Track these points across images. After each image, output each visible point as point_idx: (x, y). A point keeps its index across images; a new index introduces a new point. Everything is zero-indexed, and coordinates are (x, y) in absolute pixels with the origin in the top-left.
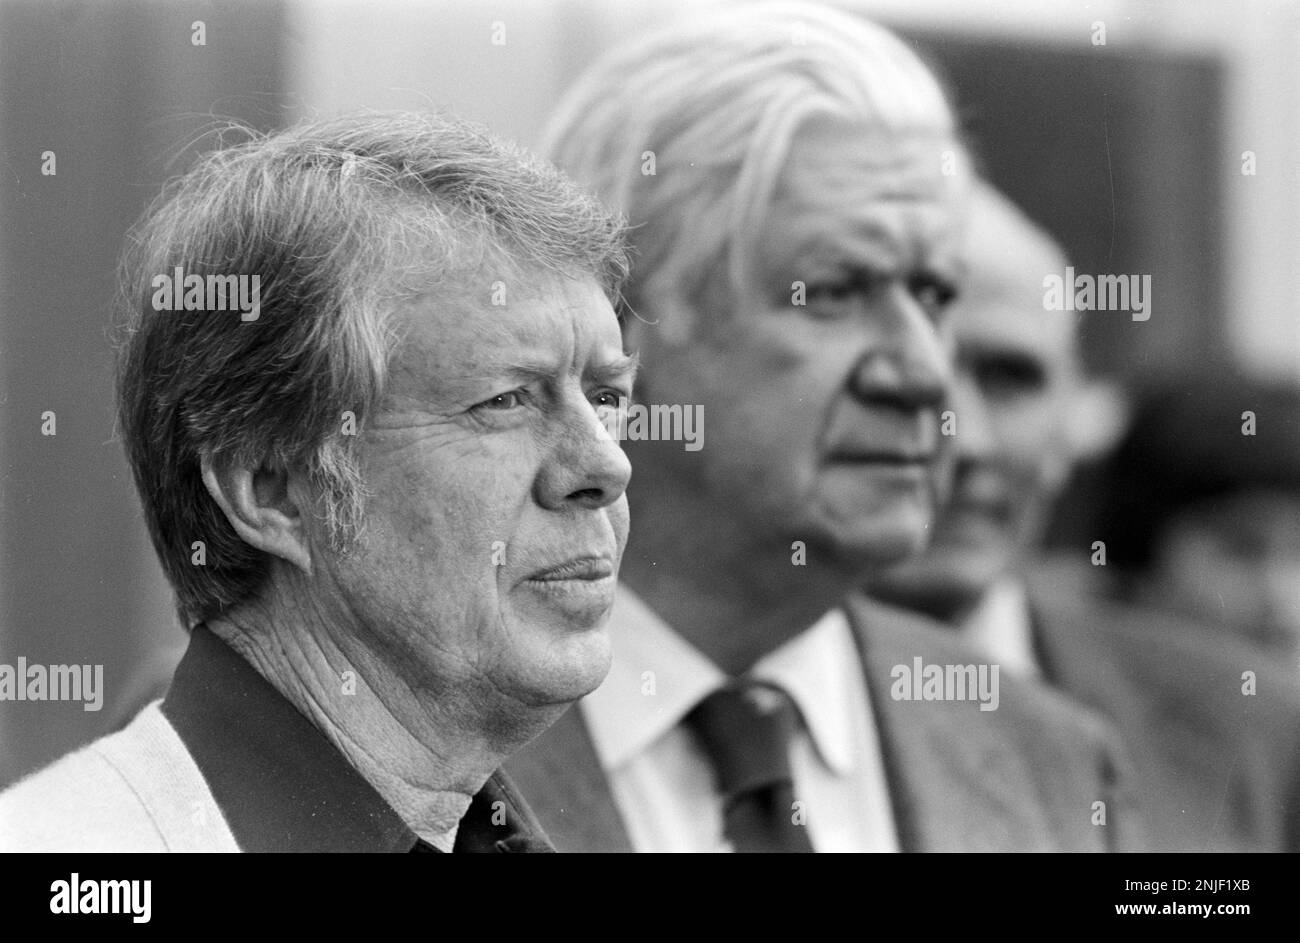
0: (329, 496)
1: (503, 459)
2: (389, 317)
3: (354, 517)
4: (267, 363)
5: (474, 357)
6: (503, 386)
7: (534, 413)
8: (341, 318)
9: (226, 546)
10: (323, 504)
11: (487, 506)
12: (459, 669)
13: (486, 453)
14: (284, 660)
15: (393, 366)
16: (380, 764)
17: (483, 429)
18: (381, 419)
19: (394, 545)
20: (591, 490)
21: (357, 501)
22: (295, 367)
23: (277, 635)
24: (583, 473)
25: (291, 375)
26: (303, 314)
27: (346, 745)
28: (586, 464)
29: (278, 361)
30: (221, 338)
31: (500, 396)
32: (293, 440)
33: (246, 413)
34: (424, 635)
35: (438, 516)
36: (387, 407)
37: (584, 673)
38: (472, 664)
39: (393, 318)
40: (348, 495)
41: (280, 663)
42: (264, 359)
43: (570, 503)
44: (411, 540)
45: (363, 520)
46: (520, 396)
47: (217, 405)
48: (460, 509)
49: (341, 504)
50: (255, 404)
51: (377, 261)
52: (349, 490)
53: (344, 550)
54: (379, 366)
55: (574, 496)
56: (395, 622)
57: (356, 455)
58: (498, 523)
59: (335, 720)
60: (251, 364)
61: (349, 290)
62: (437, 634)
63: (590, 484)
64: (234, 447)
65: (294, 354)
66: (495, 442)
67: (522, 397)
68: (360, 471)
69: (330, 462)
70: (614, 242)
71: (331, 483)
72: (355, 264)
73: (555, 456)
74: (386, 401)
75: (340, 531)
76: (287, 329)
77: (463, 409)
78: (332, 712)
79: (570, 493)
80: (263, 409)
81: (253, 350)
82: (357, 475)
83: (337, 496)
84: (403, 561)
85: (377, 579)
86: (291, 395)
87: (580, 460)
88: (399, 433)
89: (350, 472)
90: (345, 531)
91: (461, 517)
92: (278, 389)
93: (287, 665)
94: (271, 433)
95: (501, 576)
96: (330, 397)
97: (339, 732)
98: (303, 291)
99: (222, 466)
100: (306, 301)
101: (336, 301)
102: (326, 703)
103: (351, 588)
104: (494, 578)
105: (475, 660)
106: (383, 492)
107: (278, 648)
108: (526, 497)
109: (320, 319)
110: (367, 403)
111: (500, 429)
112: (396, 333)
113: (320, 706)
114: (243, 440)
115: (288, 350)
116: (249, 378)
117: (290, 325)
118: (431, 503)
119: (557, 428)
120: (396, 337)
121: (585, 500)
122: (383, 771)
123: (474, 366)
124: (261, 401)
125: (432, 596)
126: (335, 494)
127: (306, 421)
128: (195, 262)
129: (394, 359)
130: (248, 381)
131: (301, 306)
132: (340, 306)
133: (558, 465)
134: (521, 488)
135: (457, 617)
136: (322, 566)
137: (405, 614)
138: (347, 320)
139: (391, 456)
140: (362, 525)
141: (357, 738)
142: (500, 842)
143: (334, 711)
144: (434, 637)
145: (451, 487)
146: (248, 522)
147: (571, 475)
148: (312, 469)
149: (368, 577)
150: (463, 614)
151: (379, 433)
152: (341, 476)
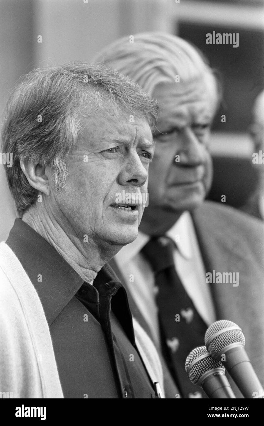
0: (56, 174)
1: (109, 168)
2: (79, 122)
3: (63, 181)
4: (42, 132)
5: (104, 136)
6: (112, 146)
7: (120, 155)
8: (65, 120)
9: (26, 187)
10: (55, 176)
11: (102, 181)
12: (89, 231)
13: (104, 166)
14: (41, 223)
15: (79, 136)
16: (69, 256)
17: (104, 158)
18: (74, 152)
19: (74, 190)
20: (135, 180)
21: (64, 176)
22: (50, 134)
23: (39, 216)
24: (132, 174)
25: (48, 136)
26: (54, 118)
27: (59, 249)
28: (134, 171)
29: (45, 131)
30: (29, 123)
31: (111, 149)
32: (47, 156)
33: (34, 146)
34: (79, 219)
35: (87, 183)
36: (76, 148)
37: (127, 237)
38: (93, 230)
39: (81, 122)
40: (62, 174)
41: (40, 224)
42: (41, 131)
43: (128, 183)
44: (79, 190)
45: (65, 182)
46: (117, 149)
47: (26, 143)
48: (94, 181)
49: (60, 176)
50: (37, 144)
51: (78, 104)
52: (62, 172)
53: (59, 191)
54: (75, 136)
55: (130, 181)
56: (72, 214)
57: (65, 162)
58: (105, 187)
59: (55, 242)
60: (37, 132)
61: (68, 112)
62: (83, 219)
63: (134, 178)
64: (30, 156)
65: (50, 130)
66: (107, 162)
67: (117, 150)
68: (66, 168)
69: (57, 163)
70: (153, 108)
71: (58, 170)
72: (71, 104)
73: (125, 169)
74: (76, 147)
75: (58, 185)
76: (48, 122)
77: (99, 152)
78: (54, 239)
79: (128, 180)
80: (39, 146)
81: (38, 127)
82: (65, 168)
83: (59, 174)
84: (76, 196)
85: (68, 200)
86: (48, 142)
87: (132, 171)
88: (79, 157)
89: (63, 167)
90: (60, 185)
91: (94, 184)
92: (44, 140)
93: (42, 225)
94: (41, 153)
95: (104, 204)
96: (59, 144)
97: (57, 245)
98: (55, 111)
99: (26, 162)
100: (55, 114)
101: (64, 115)
102: (53, 236)
103: (60, 202)
104: (102, 204)
105: (94, 229)
106: (72, 174)
107: (40, 220)
108: (114, 180)
109: (59, 120)
110: (70, 147)
111: (110, 159)
112: (81, 127)
113: (51, 238)
114: (33, 154)
115: (48, 128)
116: (36, 136)
117: (49, 121)
118: (86, 179)
119: (127, 161)
120: (81, 128)
121: (133, 182)
122: (70, 258)
123: (104, 139)
124: (39, 143)
125: (83, 207)
126: (58, 173)
127: (51, 150)
128: (25, 100)
129: (80, 134)
130: (35, 137)
131: (53, 116)
132: (65, 117)
133: (126, 172)
134: (114, 177)
135: (90, 214)
136: (52, 195)
137: (75, 212)
138: (66, 121)
139: (76, 163)
140: (65, 184)
141: (62, 248)
142: (107, 283)
143: (55, 239)
144: (82, 220)
145: (92, 175)
146: (32, 180)
147: (129, 175)
148: (52, 165)
149: (65, 199)
150: (91, 214)
151: (73, 156)
152: (60, 168)
